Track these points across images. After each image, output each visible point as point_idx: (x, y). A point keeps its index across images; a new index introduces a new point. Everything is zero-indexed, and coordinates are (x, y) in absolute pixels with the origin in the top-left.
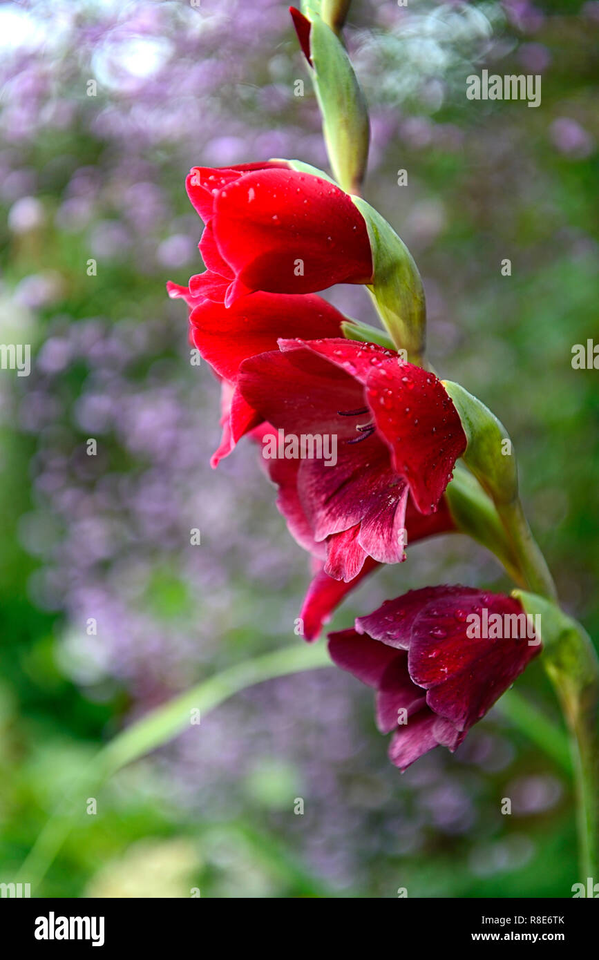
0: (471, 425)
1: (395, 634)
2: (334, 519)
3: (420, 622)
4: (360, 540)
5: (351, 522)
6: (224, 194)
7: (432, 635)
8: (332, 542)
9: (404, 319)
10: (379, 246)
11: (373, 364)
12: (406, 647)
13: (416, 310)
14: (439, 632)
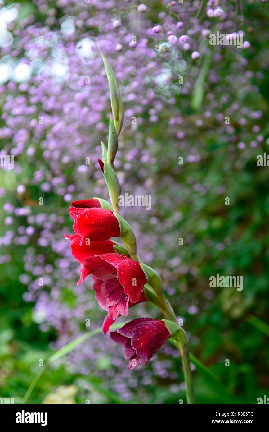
0: (148, 275)
1: (128, 333)
2: (111, 302)
3: (135, 330)
4: (117, 308)
5: (115, 303)
6: (79, 217)
7: (138, 334)
8: (110, 308)
9: (130, 245)
10: (122, 227)
11: (120, 262)
12: (131, 337)
13: (133, 243)
14: (140, 333)
